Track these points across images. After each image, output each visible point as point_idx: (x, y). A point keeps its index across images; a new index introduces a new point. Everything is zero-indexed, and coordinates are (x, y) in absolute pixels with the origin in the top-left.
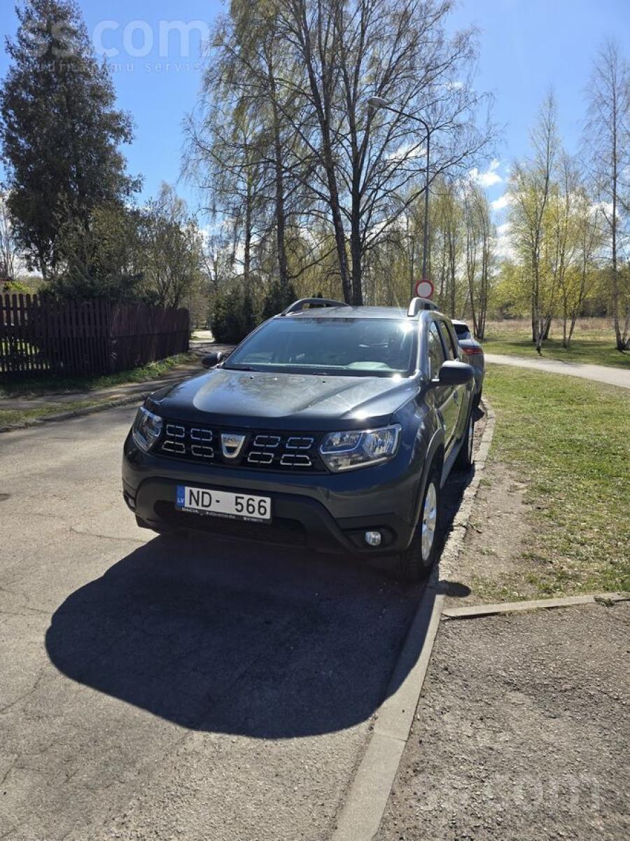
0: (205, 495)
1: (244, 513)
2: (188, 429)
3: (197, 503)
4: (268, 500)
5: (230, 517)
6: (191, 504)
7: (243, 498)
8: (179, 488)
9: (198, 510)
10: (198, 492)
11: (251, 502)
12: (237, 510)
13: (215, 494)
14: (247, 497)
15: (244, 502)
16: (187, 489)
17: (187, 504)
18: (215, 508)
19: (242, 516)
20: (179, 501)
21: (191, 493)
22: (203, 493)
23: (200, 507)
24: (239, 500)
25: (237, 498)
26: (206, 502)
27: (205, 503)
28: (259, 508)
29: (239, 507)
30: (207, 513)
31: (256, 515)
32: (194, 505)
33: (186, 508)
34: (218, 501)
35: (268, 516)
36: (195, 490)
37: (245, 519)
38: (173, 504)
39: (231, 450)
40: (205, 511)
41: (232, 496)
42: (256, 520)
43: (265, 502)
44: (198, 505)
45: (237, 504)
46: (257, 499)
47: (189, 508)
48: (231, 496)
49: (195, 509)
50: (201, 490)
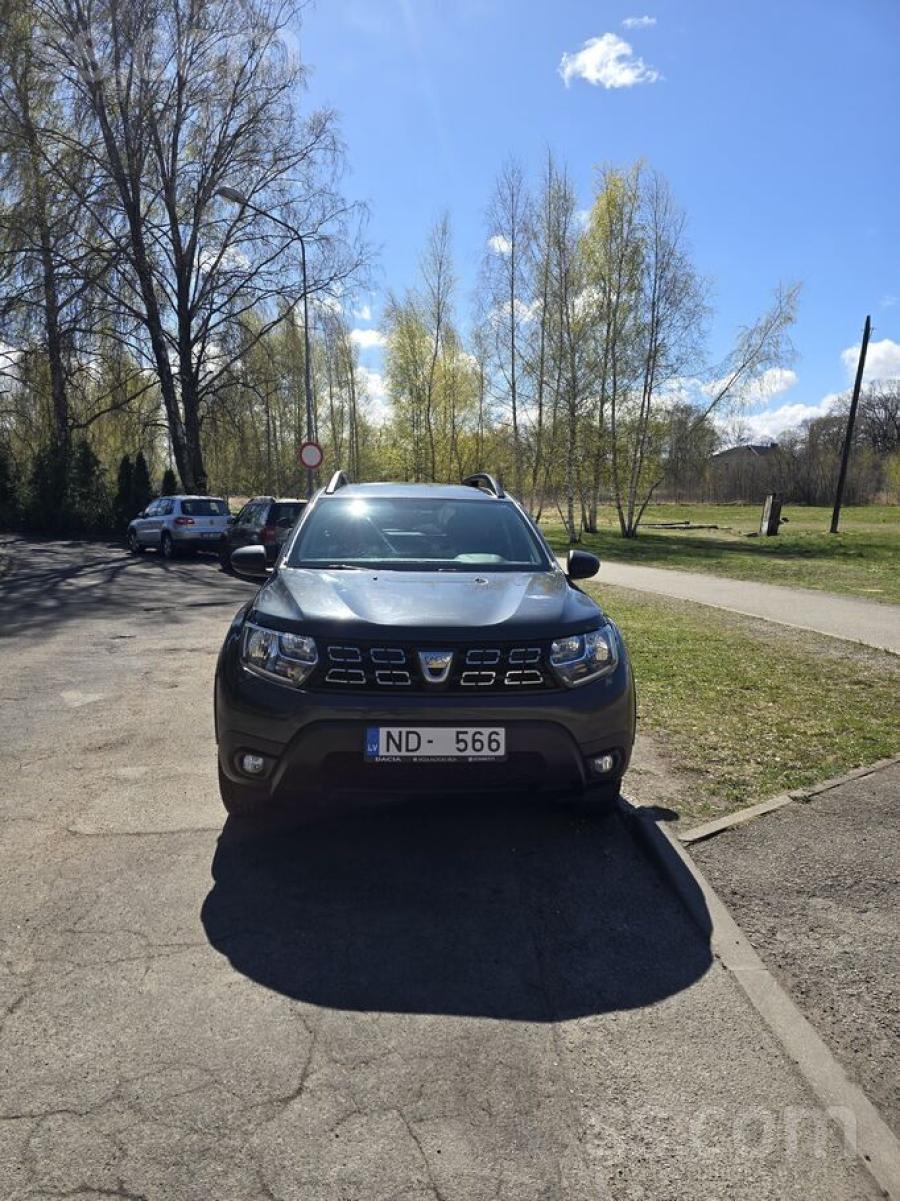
0: (410, 736)
1: (470, 752)
2: (365, 650)
3: (399, 748)
4: (502, 731)
5: (450, 760)
6: (388, 750)
7: (466, 733)
8: (370, 732)
9: (401, 757)
10: (400, 733)
11: (478, 737)
12: (459, 750)
13: (426, 732)
14: (471, 730)
15: (468, 738)
16: (383, 731)
17: (383, 752)
18: (426, 751)
19: (466, 757)
20: (369, 750)
21: (389, 735)
22: (408, 733)
23: (404, 753)
24: (461, 736)
25: (458, 733)
26: (413, 744)
27: (410, 748)
28: (489, 743)
29: (462, 745)
30: (415, 760)
31: (486, 752)
32: (394, 751)
33: (382, 757)
34: (430, 742)
35: (501, 752)
36: (395, 731)
37: (470, 760)
38: (361, 753)
39: (436, 672)
40: (412, 757)
41: (452, 731)
42: (485, 759)
43: (497, 734)
44: (399, 749)
45: (458, 741)
46: (486, 731)
47: (386, 757)
48: (450, 732)
49: (396, 757)
50: (404, 730)
